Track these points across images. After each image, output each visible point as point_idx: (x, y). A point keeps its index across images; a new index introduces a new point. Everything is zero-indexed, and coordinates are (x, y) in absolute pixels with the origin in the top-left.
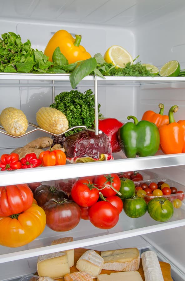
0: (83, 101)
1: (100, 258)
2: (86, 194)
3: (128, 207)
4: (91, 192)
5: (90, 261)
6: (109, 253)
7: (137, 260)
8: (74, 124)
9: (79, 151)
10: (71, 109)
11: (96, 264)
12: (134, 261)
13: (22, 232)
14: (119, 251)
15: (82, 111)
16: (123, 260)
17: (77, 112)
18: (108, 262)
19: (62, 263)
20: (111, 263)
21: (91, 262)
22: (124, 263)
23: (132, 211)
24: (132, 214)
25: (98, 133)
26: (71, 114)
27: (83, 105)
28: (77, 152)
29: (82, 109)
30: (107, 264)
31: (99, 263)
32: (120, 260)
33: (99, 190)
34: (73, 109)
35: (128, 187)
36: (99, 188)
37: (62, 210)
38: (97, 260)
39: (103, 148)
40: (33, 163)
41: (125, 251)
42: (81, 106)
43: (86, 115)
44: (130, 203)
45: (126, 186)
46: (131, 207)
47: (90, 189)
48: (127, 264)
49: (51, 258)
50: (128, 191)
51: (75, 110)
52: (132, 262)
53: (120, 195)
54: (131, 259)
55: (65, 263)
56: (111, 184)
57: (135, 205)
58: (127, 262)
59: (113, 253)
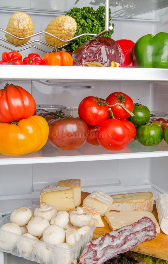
0: (95, 17)
1: (109, 198)
2: (94, 110)
3: (141, 133)
4: (99, 108)
5: (97, 199)
6: (120, 196)
7: (150, 200)
8: (84, 39)
9: (88, 58)
10: (82, 23)
11: (104, 202)
12: (146, 202)
13: (21, 137)
14: (131, 195)
15: (93, 26)
16: (134, 201)
17: (88, 26)
18: (118, 202)
19: (67, 198)
20: (121, 204)
21: (99, 200)
22: (136, 203)
23: (146, 136)
24: (146, 140)
25: (109, 29)
26: (81, 29)
27: (95, 20)
28: (85, 59)
29: (94, 23)
30: (117, 204)
31: (108, 202)
32: (131, 201)
33: (108, 106)
34: (84, 23)
35: (142, 112)
36: (109, 105)
37: (67, 123)
38: (105, 199)
39: (114, 56)
40: (37, 61)
41: (137, 194)
42: (93, 21)
43: (97, 30)
44: (143, 129)
45: (140, 111)
46: (144, 133)
47: (99, 104)
48: (139, 205)
49: (56, 190)
50: (142, 118)
51: (86, 24)
52: (144, 203)
53: (133, 116)
54: (143, 200)
55: (70, 198)
56: (123, 102)
57: (149, 130)
58: (138, 203)
59: (123, 197)
